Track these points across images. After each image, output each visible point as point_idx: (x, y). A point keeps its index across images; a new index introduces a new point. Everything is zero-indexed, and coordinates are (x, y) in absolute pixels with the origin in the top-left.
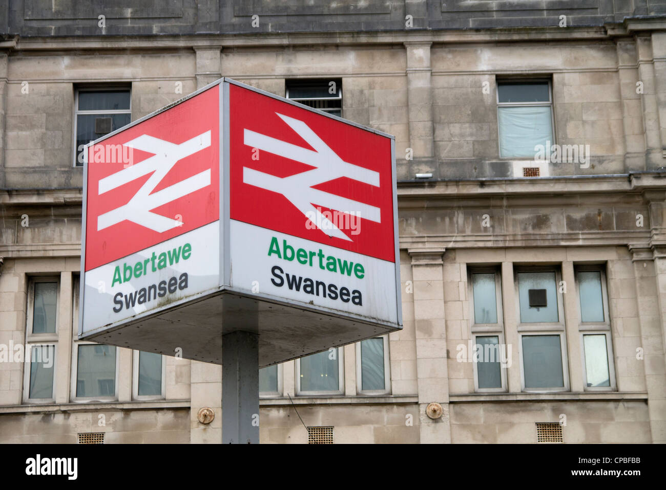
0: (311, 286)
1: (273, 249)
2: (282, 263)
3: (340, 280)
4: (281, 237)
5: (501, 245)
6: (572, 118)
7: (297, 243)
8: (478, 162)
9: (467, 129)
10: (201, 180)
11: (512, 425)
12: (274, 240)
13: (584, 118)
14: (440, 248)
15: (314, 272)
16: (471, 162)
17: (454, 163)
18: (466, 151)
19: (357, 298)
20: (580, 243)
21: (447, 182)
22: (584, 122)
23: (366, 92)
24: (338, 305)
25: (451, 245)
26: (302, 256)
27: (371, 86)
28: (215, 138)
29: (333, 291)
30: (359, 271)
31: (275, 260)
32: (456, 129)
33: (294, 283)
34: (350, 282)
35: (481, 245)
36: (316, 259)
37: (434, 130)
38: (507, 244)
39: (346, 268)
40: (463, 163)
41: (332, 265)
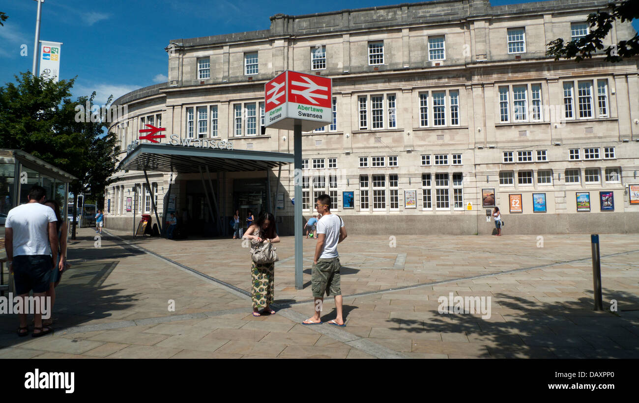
0: (308, 115)
1: (299, 107)
2: (301, 110)
3: (316, 113)
4: (301, 105)
5: (428, 86)
6: (450, 48)
7: (305, 106)
8: (422, 62)
9: (419, 52)
10: (282, 93)
11: (430, 136)
12: (299, 106)
13: (454, 47)
14: (411, 87)
15: (309, 112)
16: (420, 62)
17: (415, 63)
18: (419, 59)
19: (321, 117)
20: (451, 84)
21: (412, 69)
22: (454, 49)
23: (391, 44)
24: (316, 119)
25: (414, 87)
26: (306, 108)
27: (392, 42)
28: (285, 83)
29: (314, 116)
30: (322, 111)
31: (299, 110)
32: (416, 53)
33: (304, 115)
34: (319, 114)
35: (422, 86)
36: (310, 109)
37: (409, 53)
38: (430, 86)
39: (318, 110)
40: (418, 63)
41: (314, 110)
